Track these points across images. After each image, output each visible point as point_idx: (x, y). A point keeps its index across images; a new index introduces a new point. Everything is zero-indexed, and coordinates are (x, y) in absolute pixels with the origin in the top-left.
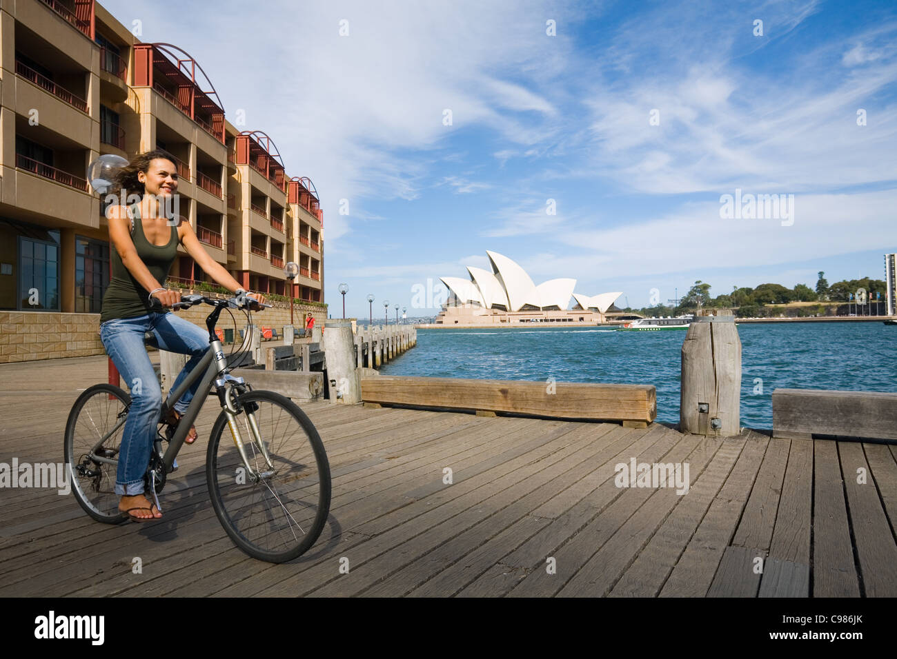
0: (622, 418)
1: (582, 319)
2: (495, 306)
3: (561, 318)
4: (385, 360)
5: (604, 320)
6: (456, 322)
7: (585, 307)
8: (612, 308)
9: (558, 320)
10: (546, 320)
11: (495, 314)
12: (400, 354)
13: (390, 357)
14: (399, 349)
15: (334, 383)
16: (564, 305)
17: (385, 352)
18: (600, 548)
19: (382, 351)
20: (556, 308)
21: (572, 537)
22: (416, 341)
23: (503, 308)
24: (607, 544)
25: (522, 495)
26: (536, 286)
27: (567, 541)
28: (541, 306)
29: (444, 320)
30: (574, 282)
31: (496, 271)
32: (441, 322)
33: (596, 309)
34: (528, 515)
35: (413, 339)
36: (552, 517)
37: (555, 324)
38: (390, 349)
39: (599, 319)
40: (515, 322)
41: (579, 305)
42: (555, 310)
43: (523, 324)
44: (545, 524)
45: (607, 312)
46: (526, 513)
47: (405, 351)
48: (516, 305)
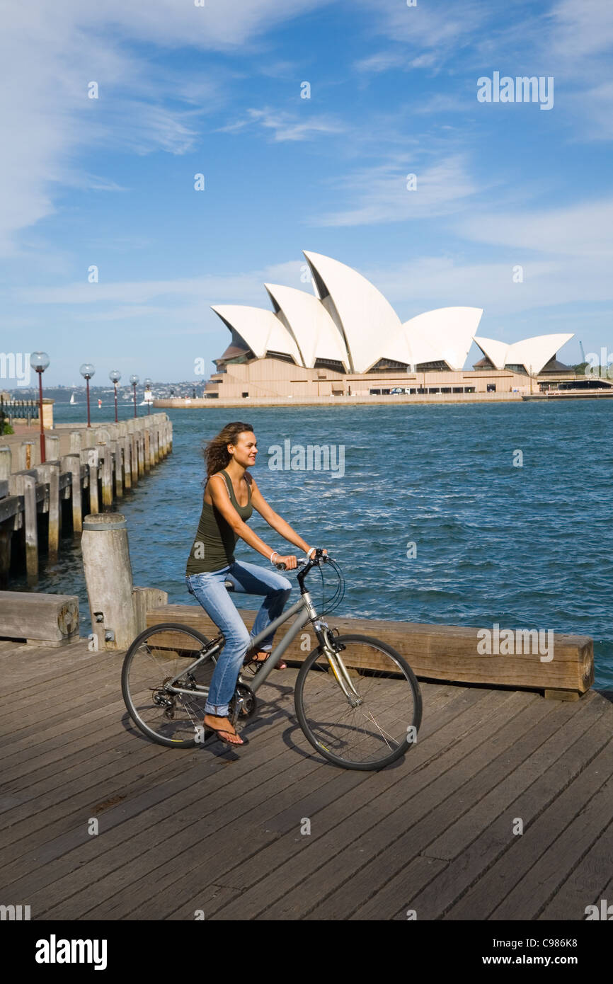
0: (543, 685)
1: (492, 388)
2: (321, 363)
3: (452, 386)
4: (119, 492)
5: (536, 389)
6: (245, 395)
7: (499, 363)
8: (552, 366)
9: (446, 390)
10: (422, 391)
11: (322, 378)
12: (145, 474)
13: (128, 484)
14: (141, 465)
15: (100, 617)
16: (457, 360)
17: (119, 478)
18: (503, 900)
19: (114, 474)
20: (440, 366)
21: (472, 886)
22: (171, 444)
23: (337, 366)
24: (512, 894)
25: (410, 825)
26: (402, 323)
27: (466, 891)
28: (413, 361)
29: (221, 390)
30: (477, 314)
31: (324, 292)
32: (215, 396)
33: (521, 368)
34: (419, 855)
35: (166, 440)
36: (448, 857)
37: (440, 398)
38: (127, 470)
39: (527, 388)
40: (360, 394)
41: (488, 360)
42: (439, 369)
43: (376, 399)
44: (439, 868)
45: (543, 373)
46: (416, 852)
47: (152, 467)
48: (363, 362)
